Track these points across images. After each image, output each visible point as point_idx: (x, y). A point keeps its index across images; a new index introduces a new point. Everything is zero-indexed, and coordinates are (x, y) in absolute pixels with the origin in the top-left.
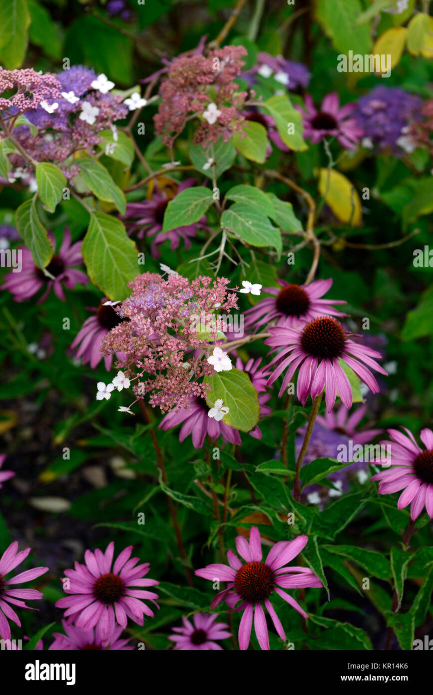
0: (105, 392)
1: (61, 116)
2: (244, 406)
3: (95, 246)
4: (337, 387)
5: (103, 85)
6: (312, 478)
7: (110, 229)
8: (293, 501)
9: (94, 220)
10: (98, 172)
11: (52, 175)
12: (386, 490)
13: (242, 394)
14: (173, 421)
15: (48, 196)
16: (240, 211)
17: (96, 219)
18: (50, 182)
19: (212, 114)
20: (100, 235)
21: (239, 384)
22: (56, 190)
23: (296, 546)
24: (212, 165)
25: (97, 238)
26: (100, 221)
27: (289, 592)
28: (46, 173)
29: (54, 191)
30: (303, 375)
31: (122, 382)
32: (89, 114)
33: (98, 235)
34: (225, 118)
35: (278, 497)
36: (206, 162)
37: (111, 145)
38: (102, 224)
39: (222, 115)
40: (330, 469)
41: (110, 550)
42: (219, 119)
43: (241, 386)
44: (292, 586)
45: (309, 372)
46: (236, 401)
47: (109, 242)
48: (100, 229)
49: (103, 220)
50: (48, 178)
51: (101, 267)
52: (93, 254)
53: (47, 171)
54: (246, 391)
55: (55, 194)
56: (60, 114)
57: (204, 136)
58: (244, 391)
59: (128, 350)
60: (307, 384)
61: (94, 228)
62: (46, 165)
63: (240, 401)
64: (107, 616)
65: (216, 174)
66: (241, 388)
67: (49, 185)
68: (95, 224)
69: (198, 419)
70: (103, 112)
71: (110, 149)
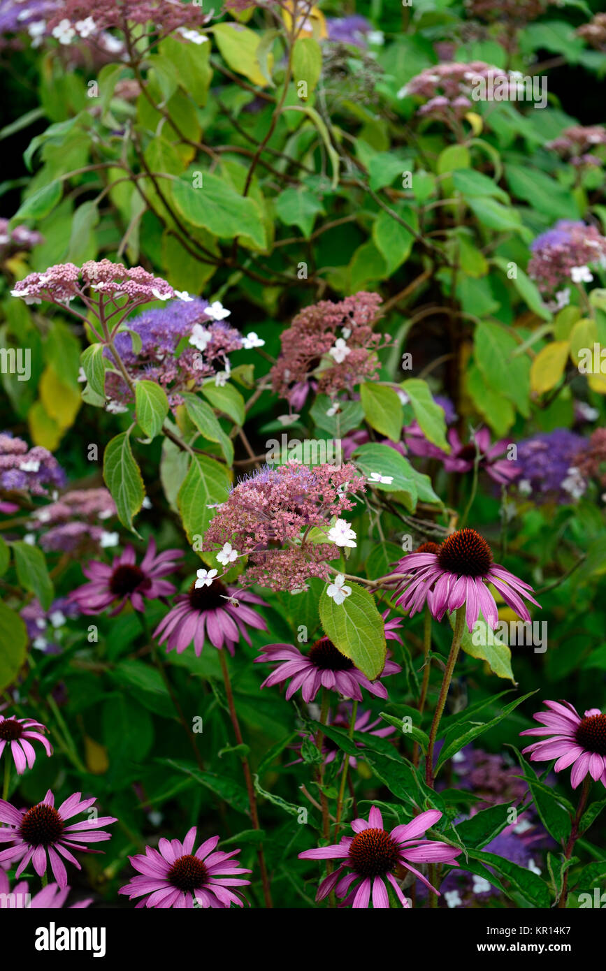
0: (206, 578)
1: (168, 337)
2: (367, 639)
3: (194, 495)
4: (479, 605)
5: (217, 312)
6: (449, 745)
7: (214, 477)
8: (425, 788)
9: (196, 463)
10: (204, 410)
11: (153, 395)
12: (540, 756)
13: (365, 622)
14: (279, 677)
15: (147, 421)
16: (369, 462)
17: (198, 463)
18: (150, 402)
19: (340, 351)
20: (202, 483)
21: (362, 607)
22: (155, 414)
23: (427, 820)
24: (337, 412)
25: (198, 485)
26: (201, 466)
27: (417, 866)
28: (147, 392)
29: (153, 415)
30: (439, 590)
31: (228, 556)
32: (200, 339)
33: (199, 481)
34: (354, 356)
35: (406, 788)
36: (331, 406)
37: (222, 376)
38: (204, 469)
39: (351, 353)
40: (471, 731)
41: (191, 836)
42: (347, 357)
43: (365, 612)
44: (422, 859)
45: (446, 587)
46: (359, 631)
47: (211, 494)
48: (202, 475)
49: (206, 465)
50: (148, 398)
51: (199, 520)
52: (192, 505)
53: (148, 390)
54: (371, 619)
55: (155, 420)
56: (166, 335)
57: (329, 382)
58: (368, 619)
59: (235, 528)
60: (444, 598)
61: (195, 471)
62: (148, 384)
63: (362, 630)
64: (184, 901)
65: (341, 432)
66: (365, 614)
67: (149, 408)
68: (196, 468)
69: (310, 674)
70: (215, 339)
71: (221, 380)
